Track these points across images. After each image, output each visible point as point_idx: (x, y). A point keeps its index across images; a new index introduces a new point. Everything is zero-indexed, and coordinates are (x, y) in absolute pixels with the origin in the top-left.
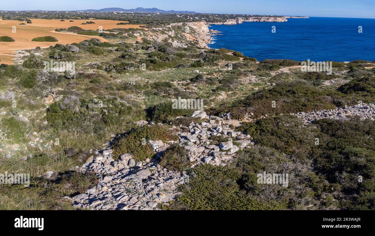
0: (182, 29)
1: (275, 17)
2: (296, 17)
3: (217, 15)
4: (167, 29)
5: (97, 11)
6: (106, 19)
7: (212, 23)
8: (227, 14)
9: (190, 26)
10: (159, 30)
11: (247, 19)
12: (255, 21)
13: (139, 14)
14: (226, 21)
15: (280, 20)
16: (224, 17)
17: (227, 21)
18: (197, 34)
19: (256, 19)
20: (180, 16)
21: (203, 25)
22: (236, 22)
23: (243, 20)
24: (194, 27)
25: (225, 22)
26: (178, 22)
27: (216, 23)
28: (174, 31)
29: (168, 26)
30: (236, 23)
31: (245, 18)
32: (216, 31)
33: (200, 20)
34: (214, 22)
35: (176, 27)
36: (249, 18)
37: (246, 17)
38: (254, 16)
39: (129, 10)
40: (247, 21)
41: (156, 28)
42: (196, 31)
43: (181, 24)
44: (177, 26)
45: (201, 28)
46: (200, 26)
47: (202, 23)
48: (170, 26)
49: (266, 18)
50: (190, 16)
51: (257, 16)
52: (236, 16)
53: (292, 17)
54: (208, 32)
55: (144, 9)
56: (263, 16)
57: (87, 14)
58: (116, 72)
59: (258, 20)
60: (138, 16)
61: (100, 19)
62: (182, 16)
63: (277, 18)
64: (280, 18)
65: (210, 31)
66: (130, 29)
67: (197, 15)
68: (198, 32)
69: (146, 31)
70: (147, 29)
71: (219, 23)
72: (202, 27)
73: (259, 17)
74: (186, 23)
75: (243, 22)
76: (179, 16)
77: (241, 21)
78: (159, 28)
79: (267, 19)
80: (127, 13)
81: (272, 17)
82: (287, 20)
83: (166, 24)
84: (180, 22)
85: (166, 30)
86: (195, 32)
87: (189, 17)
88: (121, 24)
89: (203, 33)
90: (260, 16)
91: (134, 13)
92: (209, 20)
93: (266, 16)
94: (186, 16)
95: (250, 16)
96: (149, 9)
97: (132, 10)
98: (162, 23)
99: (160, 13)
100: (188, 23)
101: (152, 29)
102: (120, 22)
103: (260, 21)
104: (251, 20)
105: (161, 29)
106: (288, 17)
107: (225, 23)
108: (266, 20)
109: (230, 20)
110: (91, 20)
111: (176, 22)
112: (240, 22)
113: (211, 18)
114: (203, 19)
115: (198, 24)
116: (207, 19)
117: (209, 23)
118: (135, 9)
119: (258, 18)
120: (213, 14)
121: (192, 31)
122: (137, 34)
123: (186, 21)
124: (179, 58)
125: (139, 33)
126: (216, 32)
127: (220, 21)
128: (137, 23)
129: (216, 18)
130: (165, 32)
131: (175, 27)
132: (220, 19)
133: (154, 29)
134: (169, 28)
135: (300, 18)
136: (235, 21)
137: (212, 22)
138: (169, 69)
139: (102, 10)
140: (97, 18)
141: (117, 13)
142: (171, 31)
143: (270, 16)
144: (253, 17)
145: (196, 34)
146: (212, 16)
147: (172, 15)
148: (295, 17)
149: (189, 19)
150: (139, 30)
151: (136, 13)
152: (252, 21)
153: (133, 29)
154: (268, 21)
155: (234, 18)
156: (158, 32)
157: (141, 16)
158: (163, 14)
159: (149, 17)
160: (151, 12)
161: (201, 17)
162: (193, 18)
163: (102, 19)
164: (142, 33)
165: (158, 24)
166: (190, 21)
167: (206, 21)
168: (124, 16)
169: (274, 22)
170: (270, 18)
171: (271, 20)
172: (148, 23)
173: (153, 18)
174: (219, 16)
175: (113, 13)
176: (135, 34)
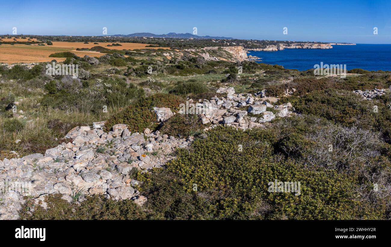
0: (218, 54)
1: (319, 43)
3: (256, 41)
4: (200, 51)
5: (125, 36)
6: (134, 42)
7: (250, 50)
8: (267, 40)
9: (227, 51)
10: (191, 51)
11: (289, 46)
12: (298, 48)
13: (171, 39)
15: (324, 47)
16: (264, 44)
17: (267, 47)
18: (234, 59)
19: (298, 45)
21: (240, 50)
22: (277, 48)
23: (285, 47)
24: (231, 52)
25: (264, 48)
26: (213, 46)
27: (255, 50)
29: (202, 49)
30: (277, 50)
32: (255, 57)
33: (238, 45)
34: (253, 49)
35: (211, 52)
36: (291, 45)
37: (288, 43)
38: (296, 42)
39: (160, 36)
40: (289, 48)
41: (188, 49)
42: (233, 56)
43: (216, 48)
44: (212, 50)
45: (239, 54)
46: (237, 51)
47: (240, 48)
48: (204, 49)
49: (309, 44)
50: (227, 42)
51: (299, 43)
52: (276, 42)
53: (338, 44)
54: (246, 58)
55: (176, 35)
56: (306, 42)
57: (114, 38)
58: (136, 76)
59: (300, 47)
60: (170, 41)
61: (128, 42)
62: (217, 42)
63: (321, 45)
64: (325, 45)
65: (248, 57)
66: (159, 50)
67: (235, 41)
68: (235, 57)
69: (177, 52)
70: (178, 51)
71: (258, 49)
72: (239, 52)
73: (302, 44)
74: (222, 47)
75: (285, 48)
76: (214, 41)
78: (192, 50)
79: (310, 46)
80: (159, 39)
81: (316, 43)
82: (332, 47)
83: (200, 47)
84: (215, 46)
85: (199, 52)
86: (231, 58)
87: (225, 42)
88: (150, 46)
89: (240, 58)
90: (302, 42)
91: (165, 39)
92: (247, 46)
93: (310, 43)
94: (223, 41)
95: (292, 43)
96: (182, 35)
97: (164, 35)
98: (195, 46)
99: (194, 39)
100: (225, 47)
101: (184, 51)
102: (149, 45)
103: (302, 47)
104: (293, 47)
105: (194, 50)
106: (333, 44)
107: (265, 50)
108: (309, 47)
109: (271, 46)
110: (117, 43)
111: (211, 46)
112: (281, 48)
113: (250, 44)
114: (241, 44)
115: (236, 49)
116: (245, 45)
117: (247, 49)
118: (167, 35)
119: (300, 45)
120: (251, 40)
121: (229, 56)
123: (223, 45)
124: (211, 66)
125: (169, 53)
127: (260, 47)
128: (168, 45)
129: (255, 44)
130: (199, 54)
131: (209, 51)
132: (260, 45)
133: (186, 50)
134: (203, 50)
136: (275, 47)
137: (251, 48)
138: (198, 75)
139: (130, 35)
140: (125, 42)
141: (148, 38)
142: (204, 52)
143: (313, 43)
144: (295, 44)
145: (232, 59)
146: (251, 42)
147: (207, 40)
148: (340, 44)
150: (170, 50)
151: (168, 38)
152: (294, 47)
153: (163, 50)
154: (312, 48)
155: (275, 44)
156: (191, 53)
157: (173, 41)
158: (197, 40)
159: (182, 41)
160: (184, 37)
161: (238, 42)
162: (229, 43)
163: (130, 42)
164: (172, 54)
165: (190, 47)
166: (226, 45)
167: (244, 47)
168: (155, 40)
169: (318, 48)
170: (313, 44)
171: (315, 47)
172: (180, 46)
173: (186, 42)
174: (258, 42)
175: (142, 38)
176: (165, 54)
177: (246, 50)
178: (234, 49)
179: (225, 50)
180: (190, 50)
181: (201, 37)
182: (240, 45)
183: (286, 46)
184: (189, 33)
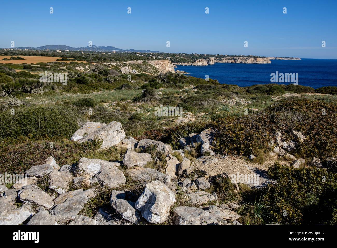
0: (143, 68)
1: (256, 57)
2: (283, 58)
3: (185, 55)
4: (122, 65)
5: (34, 49)
7: (178, 64)
8: (197, 54)
9: (153, 65)
10: (111, 65)
11: (221, 60)
12: (230, 62)
13: (91, 52)
14: (195, 61)
15: (261, 61)
16: (193, 57)
17: (197, 61)
19: (231, 59)
20: (141, 55)
21: (167, 64)
22: (207, 63)
23: (215, 61)
24: (157, 67)
25: (193, 62)
26: (137, 60)
27: (183, 64)
28: (131, 68)
29: (124, 62)
30: (207, 64)
31: (218, 58)
32: (183, 71)
33: (165, 58)
34: (181, 63)
36: (222, 59)
37: (220, 57)
38: (228, 56)
39: (78, 49)
40: (220, 62)
41: (108, 62)
42: (159, 70)
43: (141, 61)
44: (136, 64)
45: (166, 68)
46: (164, 65)
47: (167, 62)
49: (244, 58)
50: (153, 55)
51: (232, 57)
52: (207, 56)
53: (277, 59)
55: (97, 48)
56: (240, 56)
57: (17, 51)
59: (233, 61)
60: (89, 54)
61: (35, 55)
62: (143, 55)
63: (258, 59)
64: (262, 59)
65: (176, 72)
66: (72, 63)
67: (161, 54)
68: (162, 72)
71: (186, 64)
72: (166, 67)
73: (235, 58)
74: (147, 61)
75: (216, 63)
76: (139, 55)
77: (213, 61)
78: (112, 63)
79: (245, 60)
80: (76, 52)
81: (251, 57)
82: (270, 62)
83: (122, 61)
84: (139, 59)
85: (120, 66)
86: (157, 72)
87: (151, 56)
88: (63, 60)
90: (236, 56)
91: (83, 52)
92: (175, 60)
93: (244, 56)
94: (148, 55)
95: (224, 56)
96: (103, 48)
97: (82, 48)
98: (117, 60)
99: (117, 52)
100: (150, 61)
101: (103, 64)
102: (61, 58)
103: (235, 62)
104: (225, 61)
105: (114, 64)
106: (272, 58)
107: (194, 64)
108: (244, 62)
109: (200, 60)
111: (135, 60)
112: (212, 63)
113: (177, 58)
115: (162, 63)
116: (172, 59)
117: (175, 64)
118: (86, 48)
119: (233, 59)
120: (179, 53)
121: (155, 71)
122: (80, 67)
123: (148, 59)
125: (84, 67)
126: (183, 73)
127: (189, 61)
128: (85, 59)
129: (183, 58)
130: (120, 67)
131: (133, 65)
132: (188, 59)
133: (106, 63)
134: (125, 64)
135: (288, 59)
136: (205, 61)
137: (179, 62)
139: (40, 48)
141: (62, 51)
143: (249, 56)
144: (228, 58)
146: (179, 55)
147: (131, 54)
148: (281, 59)
149: (152, 58)
150: (85, 64)
151: (87, 51)
152: (227, 62)
153: (77, 63)
154: (247, 62)
155: (205, 58)
156: (111, 67)
157: (93, 55)
158: (120, 53)
159: (103, 55)
160: (106, 51)
161: (165, 56)
162: (156, 57)
163: (37, 55)
164: (87, 67)
165: (111, 60)
166: (152, 59)
167: (172, 61)
168: (70, 54)
169: (254, 63)
170: (249, 58)
171: (250, 61)
172: (99, 60)
173: (107, 56)
174: (187, 55)
175: (55, 51)
176: (78, 68)
177: (173, 64)
178: (160, 64)
179: (151, 64)
180: (109, 63)
181: (125, 50)
182: (167, 59)
183: (217, 60)
184: (111, 46)
